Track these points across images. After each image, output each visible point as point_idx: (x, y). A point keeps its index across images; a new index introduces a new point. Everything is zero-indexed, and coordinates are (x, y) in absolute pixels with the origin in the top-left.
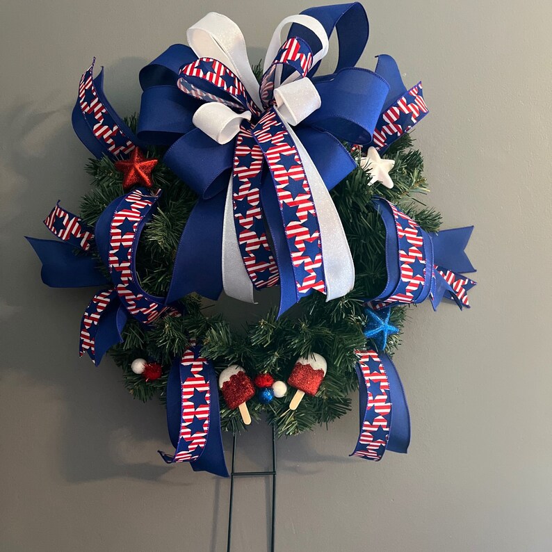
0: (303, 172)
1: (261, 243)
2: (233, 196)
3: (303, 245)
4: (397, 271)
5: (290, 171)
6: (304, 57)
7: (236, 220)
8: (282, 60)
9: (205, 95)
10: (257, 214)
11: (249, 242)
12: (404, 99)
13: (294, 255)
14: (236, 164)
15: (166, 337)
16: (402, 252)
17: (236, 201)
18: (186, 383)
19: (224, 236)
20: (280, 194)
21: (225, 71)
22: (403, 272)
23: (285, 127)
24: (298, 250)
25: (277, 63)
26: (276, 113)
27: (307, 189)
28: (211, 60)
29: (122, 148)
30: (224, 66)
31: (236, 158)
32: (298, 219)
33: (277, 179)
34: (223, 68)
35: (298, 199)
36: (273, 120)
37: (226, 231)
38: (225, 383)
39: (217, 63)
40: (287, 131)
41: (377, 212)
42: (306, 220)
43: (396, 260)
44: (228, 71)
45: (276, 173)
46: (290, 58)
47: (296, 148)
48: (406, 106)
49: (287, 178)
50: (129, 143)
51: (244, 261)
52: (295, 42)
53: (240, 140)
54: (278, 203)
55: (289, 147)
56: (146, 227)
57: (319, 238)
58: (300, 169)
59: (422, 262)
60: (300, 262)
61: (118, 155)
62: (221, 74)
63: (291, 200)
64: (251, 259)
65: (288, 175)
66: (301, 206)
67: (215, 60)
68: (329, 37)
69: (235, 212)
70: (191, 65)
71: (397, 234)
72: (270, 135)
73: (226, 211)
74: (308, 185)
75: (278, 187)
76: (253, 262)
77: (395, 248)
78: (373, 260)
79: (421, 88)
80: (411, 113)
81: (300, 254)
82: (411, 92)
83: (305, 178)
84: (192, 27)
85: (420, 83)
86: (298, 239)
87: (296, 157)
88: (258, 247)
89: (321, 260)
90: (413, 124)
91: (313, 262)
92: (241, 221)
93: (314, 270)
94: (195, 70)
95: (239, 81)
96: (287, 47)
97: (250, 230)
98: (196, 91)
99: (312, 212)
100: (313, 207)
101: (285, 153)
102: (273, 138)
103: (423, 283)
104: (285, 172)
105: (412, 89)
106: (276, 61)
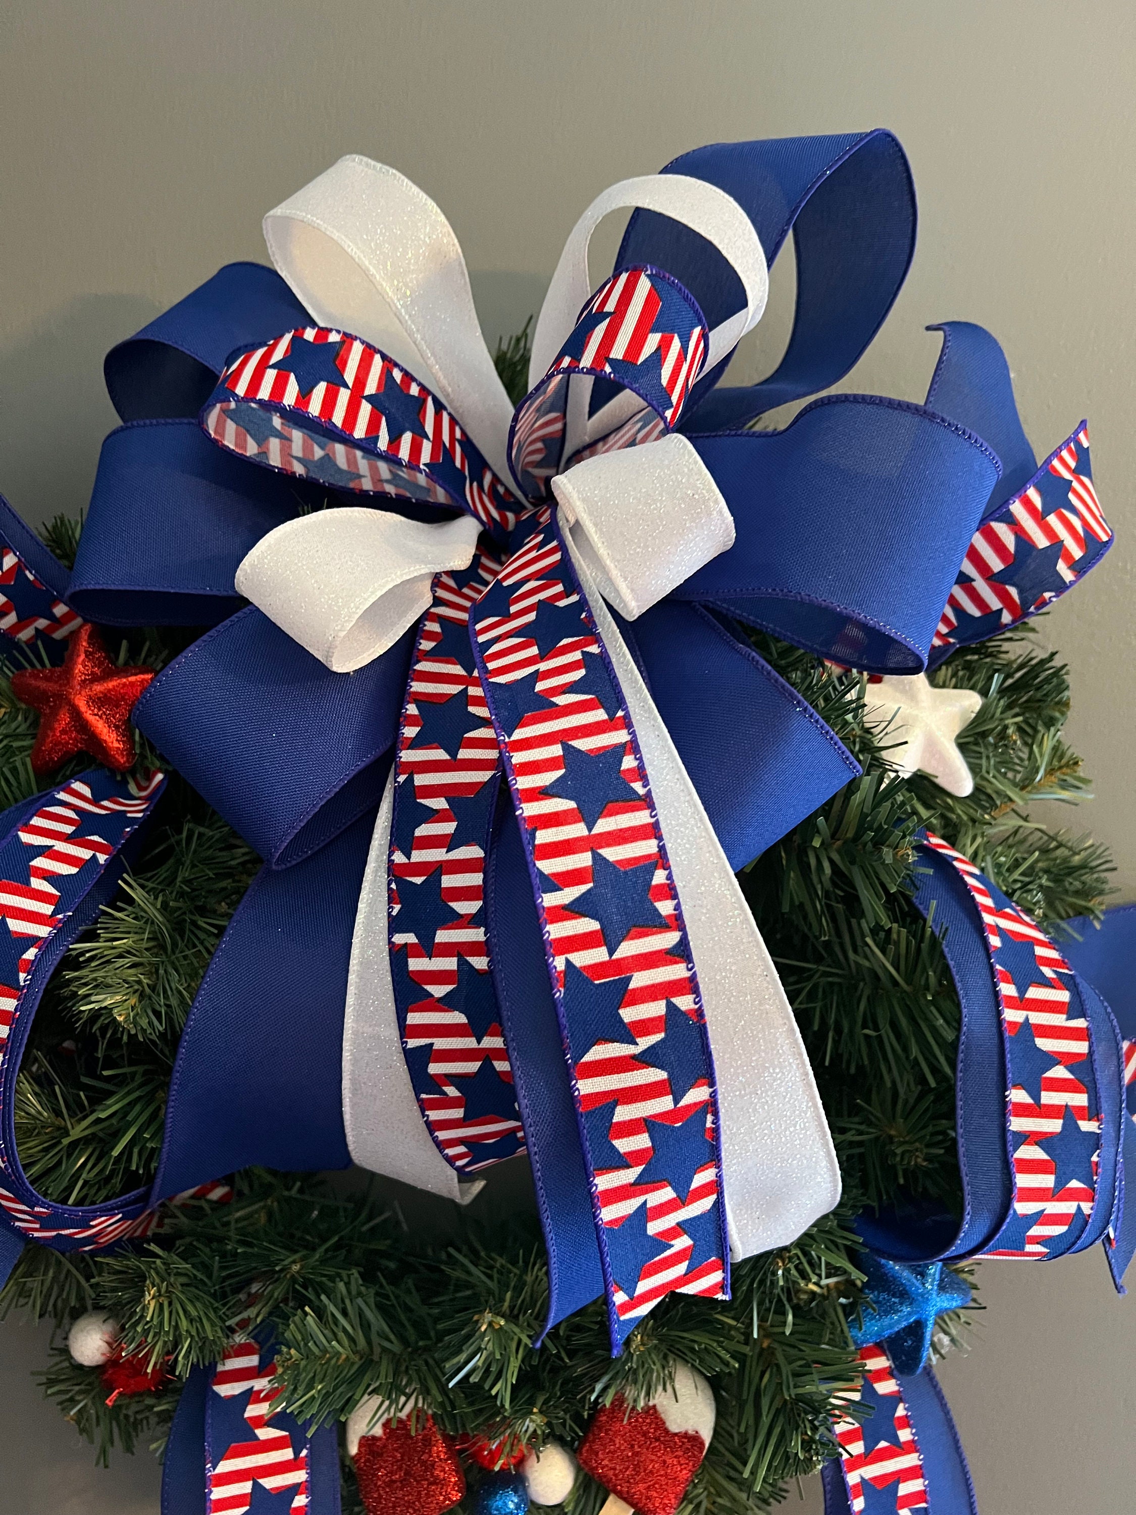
0: (653, 831)
1: (487, 1056)
2: (390, 861)
3: (642, 1141)
4: (997, 1175)
5: (604, 825)
6: (676, 344)
7: (398, 955)
8: (587, 361)
9: (318, 453)
10: (474, 948)
11: (440, 1043)
12: (1032, 493)
13: (604, 1182)
14: (410, 732)
15: (146, 1332)
16: (1018, 1096)
17: (400, 882)
18: (225, 1466)
19: (349, 1010)
20: (555, 931)
21: (386, 374)
22: (1023, 1180)
23: (590, 616)
24: (623, 1162)
25: (569, 371)
26: (562, 547)
27: (665, 907)
28: (334, 338)
29: (42, 623)
30: (384, 357)
31: (412, 709)
32: (628, 1033)
33: (548, 866)
34: (377, 360)
35: (628, 949)
36: (549, 576)
37: (359, 996)
38: (367, 1442)
39: (357, 348)
40: (597, 640)
41: (925, 920)
42: (662, 1036)
43: (995, 1130)
44: (397, 375)
45: (544, 836)
46: (618, 352)
47: (627, 723)
48: (1039, 518)
49: (583, 860)
50: (60, 610)
51: (424, 1106)
52: (644, 285)
53: (430, 636)
54: (547, 968)
55: (600, 715)
56: (72, 962)
57: (712, 1105)
58: (642, 818)
59: (1087, 1126)
60: (627, 1207)
61: (31, 643)
62: (371, 388)
63: (599, 955)
64: (447, 1103)
65: (592, 843)
66: (640, 979)
67: (349, 339)
68: (770, 260)
69: (395, 925)
70: (260, 352)
71: (1000, 1022)
72: (534, 651)
73: (360, 918)
74: (670, 891)
75: (550, 900)
76: (457, 1113)
77: (992, 1075)
78: (902, 1091)
79: (1086, 444)
80: (1057, 546)
81: (629, 1175)
82: (1056, 463)
83: (661, 859)
84: (278, 211)
85: (1083, 424)
86: (623, 1113)
87: (629, 762)
88: (472, 1067)
89: (716, 1187)
90: (1061, 587)
91: (684, 1198)
92: (416, 964)
93: (681, 1228)
94: (271, 375)
95: (439, 407)
96: (610, 307)
97: (445, 1004)
98: (286, 439)
99: (685, 1002)
100: (691, 985)
101: (583, 744)
102: (543, 666)
103: (1086, 1207)
104: (578, 830)
105: (1057, 454)
106: (566, 361)
